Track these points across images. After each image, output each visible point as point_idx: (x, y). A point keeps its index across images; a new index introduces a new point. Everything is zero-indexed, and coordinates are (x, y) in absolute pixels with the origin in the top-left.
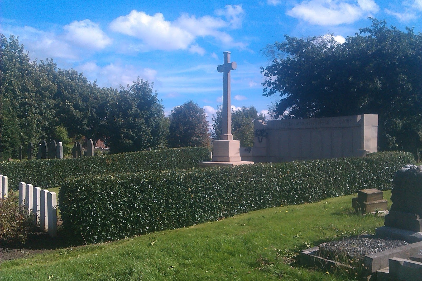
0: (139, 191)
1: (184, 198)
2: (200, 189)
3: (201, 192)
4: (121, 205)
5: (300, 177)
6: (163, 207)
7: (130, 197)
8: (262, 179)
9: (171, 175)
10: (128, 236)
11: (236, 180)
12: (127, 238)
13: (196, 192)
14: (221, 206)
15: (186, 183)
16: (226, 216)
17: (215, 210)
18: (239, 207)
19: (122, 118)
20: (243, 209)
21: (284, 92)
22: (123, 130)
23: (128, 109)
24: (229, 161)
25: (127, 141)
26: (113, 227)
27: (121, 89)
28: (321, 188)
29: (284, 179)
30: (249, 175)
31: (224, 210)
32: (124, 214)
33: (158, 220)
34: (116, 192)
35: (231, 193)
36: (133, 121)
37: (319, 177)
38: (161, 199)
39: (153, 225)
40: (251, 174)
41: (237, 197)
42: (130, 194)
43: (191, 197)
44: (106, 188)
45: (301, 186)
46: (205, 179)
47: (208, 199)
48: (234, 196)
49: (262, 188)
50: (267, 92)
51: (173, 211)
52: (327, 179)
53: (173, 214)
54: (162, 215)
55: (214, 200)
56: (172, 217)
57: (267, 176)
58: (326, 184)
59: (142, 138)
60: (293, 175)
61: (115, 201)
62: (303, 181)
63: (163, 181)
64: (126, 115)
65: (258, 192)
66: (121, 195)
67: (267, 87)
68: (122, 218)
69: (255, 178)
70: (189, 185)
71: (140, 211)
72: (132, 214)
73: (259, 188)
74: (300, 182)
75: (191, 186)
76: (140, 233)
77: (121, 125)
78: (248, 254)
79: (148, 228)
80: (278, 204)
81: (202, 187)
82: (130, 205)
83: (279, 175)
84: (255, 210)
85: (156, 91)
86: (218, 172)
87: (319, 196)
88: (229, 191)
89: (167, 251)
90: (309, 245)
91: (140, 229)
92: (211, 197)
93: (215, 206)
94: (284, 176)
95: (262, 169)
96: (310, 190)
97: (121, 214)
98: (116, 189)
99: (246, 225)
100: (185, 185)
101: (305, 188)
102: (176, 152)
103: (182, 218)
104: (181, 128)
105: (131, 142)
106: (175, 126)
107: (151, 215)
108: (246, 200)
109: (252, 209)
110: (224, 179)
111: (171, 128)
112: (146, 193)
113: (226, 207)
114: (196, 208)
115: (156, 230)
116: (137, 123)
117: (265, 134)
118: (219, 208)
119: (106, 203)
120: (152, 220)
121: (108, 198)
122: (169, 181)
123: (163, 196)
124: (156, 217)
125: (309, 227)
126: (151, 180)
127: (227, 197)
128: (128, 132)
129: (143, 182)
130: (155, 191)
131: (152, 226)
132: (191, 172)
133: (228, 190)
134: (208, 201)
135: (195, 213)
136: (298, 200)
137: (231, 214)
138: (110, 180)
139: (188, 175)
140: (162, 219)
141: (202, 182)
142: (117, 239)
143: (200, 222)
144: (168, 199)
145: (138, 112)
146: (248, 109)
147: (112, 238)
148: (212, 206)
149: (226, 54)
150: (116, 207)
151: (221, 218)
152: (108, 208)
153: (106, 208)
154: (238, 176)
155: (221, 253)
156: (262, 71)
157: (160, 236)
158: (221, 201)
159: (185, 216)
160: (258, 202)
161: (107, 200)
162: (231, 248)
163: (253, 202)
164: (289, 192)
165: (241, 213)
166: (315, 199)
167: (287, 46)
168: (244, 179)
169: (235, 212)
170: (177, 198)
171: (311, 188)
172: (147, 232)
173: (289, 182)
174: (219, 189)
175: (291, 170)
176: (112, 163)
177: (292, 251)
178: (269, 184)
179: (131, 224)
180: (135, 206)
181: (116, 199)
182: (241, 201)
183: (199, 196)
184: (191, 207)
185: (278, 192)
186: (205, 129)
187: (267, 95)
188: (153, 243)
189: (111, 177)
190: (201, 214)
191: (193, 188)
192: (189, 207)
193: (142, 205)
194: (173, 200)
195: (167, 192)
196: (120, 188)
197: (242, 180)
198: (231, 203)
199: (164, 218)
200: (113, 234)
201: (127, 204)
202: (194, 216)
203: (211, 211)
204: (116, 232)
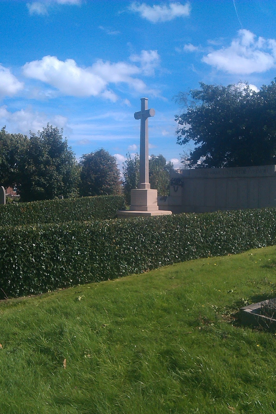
0: (62, 243)
1: (108, 250)
2: (124, 240)
3: (125, 243)
4: (44, 257)
5: (223, 227)
6: (87, 259)
7: (53, 249)
8: (187, 230)
9: (95, 226)
10: (51, 289)
11: (160, 231)
12: (50, 291)
13: (120, 243)
14: (145, 258)
15: (110, 234)
16: (151, 268)
17: (140, 262)
18: (163, 259)
19: (33, 165)
20: (167, 260)
21: (199, 141)
22: (35, 177)
23: (38, 156)
24: (147, 211)
25: (39, 189)
26: (35, 280)
27: (31, 136)
28: (244, 238)
29: (208, 230)
30: (174, 226)
31: (148, 262)
32: (46, 267)
33: (82, 273)
34: (38, 244)
35: (156, 244)
36: (45, 168)
37: (242, 228)
38: (85, 250)
39: (77, 277)
40: (175, 225)
41: (161, 248)
42: (53, 246)
43: (116, 248)
44: (28, 240)
45: (224, 237)
46: (130, 230)
47: (133, 251)
48: (158, 247)
49: (187, 240)
50: (181, 141)
51: (97, 264)
52: (250, 229)
53: (97, 266)
54: (86, 268)
55: (138, 251)
56: (96, 270)
57: (192, 226)
58: (249, 234)
59: (53, 186)
60: (217, 226)
61: (38, 253)
62: (227, 232)
63: (87, 232)
64: (37, 162)
65: (183, 243)
66: (44, 247)
67: (181, 135)
68: (44, 271)
69: (179, 229)
70: (113, 236)
71: (63, 264)
72: (55, 267)
73: (183, 240)
74: (224, 232)
75: (115, 237)
76: (63, 286)
77: (32, 172)
78: (183, 311)
79: (71, 281)
80: (202, 255)
81: (126, 239)
82: (53, 257)
83: (203, 226)
84: (179, 262)
85: (66, 138)
86: (142, 223)
87: (242, 247)
88: (154, 242)
89: (97, 308)
90: (247, 301)
91: (64, 282)
92: (136, 248)
93: (139, 258)
94: (208, 227)
95: (186, 219)
96: (233, 241)
97: (44, 267)
98: (38, 241)
99: (175, 278)
100: (110, 237)
101: (228, 239)
102: (91, 200)
103: (107, 270)
104: (92, 175)
105: (42, 190)
106: (86, 173)
107: (75, 268)
108: (170, 251)
109: (176, 261)
110: (148, 230)
111: (82, 175)
112: (69, 245)
113: (150, 259)
114: (120, 260)
115: (80, 283)
116: (48, 170)
117: (181, 183)
118: (144, 260)
119: (28, 255)
120: (76, 273)
121: (30, 250)
122: (93, 233)
123: (87, 248)
124: (80, 269)
125: (241, 281)
126: (74, 231)
127: (152, 248)
128: (40, 180)
129: (66, 233)
130: (78, 243)
131: (76, 279)
132: (115, 223)
133: (152, 241)
134: (132, 252)
135: (120, 265)
136: (221, 251)
137: (155, 265)
138: (32, 232)
139: (112, 226)
140: (86, 271)
141: (126, 233)
142: (39, 292)
143: (124, 275)
144: (92, 251)
145: (50, 159)
146: (157, 157)
147: (35, 291)
148: (137, 258)
149: (143, 100)
150: (38, 260)
151: (145, 270)
152: (30, 260)
153: (28, 261)
154: (162, 227)
155: (155, 309)
156: (177, 119)
157: (86, 291)
158: (145, 253)
159: (110, 268)
160: (182, 254)
161: (29, 252)
162: (165, 305)
163: (177, 254)
164: (212, 243)
165: (166, 265)
166: (239, 250)
167: (202, 94)
168: (169, 230)
169: (159, 264)
170: (101, 250)
171: (234, 239)
172: (70, 285)
173: (213, 233)
174: (143, 240)
175: (214, 220)
176: (26, 212)
177: (230, 308)
178: (193, 235)
179: (54, 277)
180: (58, 258)
181: (38, 252)
182: (166, 252)
183: (123, 248)
184: (115, 259)
185: (202, 243)
186: (117, 178)
187: (181, 144)
188: (80, 298)
189: (32, 228)
190: (126, 266)
191: (117, 239)
192: (113, 259)
193: (66, 257)
194: (97, 252)
195: (91, 243)
196: (42, 239)
197: (166, 231)
198: (156, 255)
199: (88, 271)
200: (36, 288)
201: (49, 256)
202: (118, 268)
203: (135, 263)
204: (39, 285)
